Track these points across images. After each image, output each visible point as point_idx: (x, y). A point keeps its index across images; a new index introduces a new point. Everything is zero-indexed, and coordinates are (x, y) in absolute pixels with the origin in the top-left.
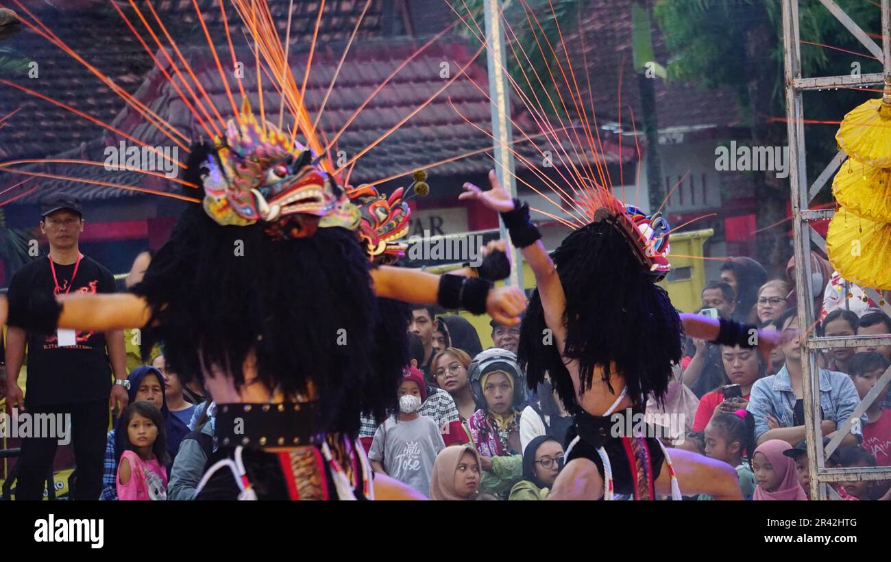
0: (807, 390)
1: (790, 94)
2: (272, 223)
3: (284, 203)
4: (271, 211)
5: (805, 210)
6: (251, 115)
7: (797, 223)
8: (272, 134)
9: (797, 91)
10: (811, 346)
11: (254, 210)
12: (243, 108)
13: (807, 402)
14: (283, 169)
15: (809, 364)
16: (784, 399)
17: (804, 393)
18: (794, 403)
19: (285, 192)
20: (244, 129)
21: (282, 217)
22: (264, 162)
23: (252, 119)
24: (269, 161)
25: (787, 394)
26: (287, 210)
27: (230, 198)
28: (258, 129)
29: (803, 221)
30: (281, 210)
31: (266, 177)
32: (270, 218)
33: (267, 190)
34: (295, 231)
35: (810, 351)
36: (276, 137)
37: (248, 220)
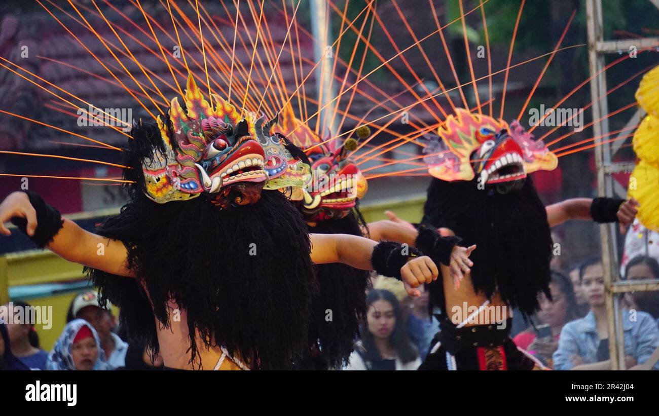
0: (612, 330)
1: (593, 56)
2: (215, 194)
3: (224, 175)
4: (213, 183)
5: (607, 163)
6: (197, 90)
7: (601, 176)
8: (219, 106)
9: (600, 54)
10: (615, 290)
11: (198, 183)
12: (188, 85)
13: (612, 342)
14: (222, 142)
15: (613, 306)
16: (589, 339)
17: (609, 333)
18: (598, 343)
19: (223, 164)
20: (189, 105)
21: (224, 188)
22: (208, 135)
23: (198, 94)
24: (212, 135)
25: (592, 334)
26: (227, 181)
27: (172, 175)
28: (204, 103)
29: (606, 175)
30: (222, 181)
31: (208, 150)
32: (212, 190)
33: (207, 163)
34: (239, 199)
35: (614, 295)
36: (224, 109)
37: (192, 195)
